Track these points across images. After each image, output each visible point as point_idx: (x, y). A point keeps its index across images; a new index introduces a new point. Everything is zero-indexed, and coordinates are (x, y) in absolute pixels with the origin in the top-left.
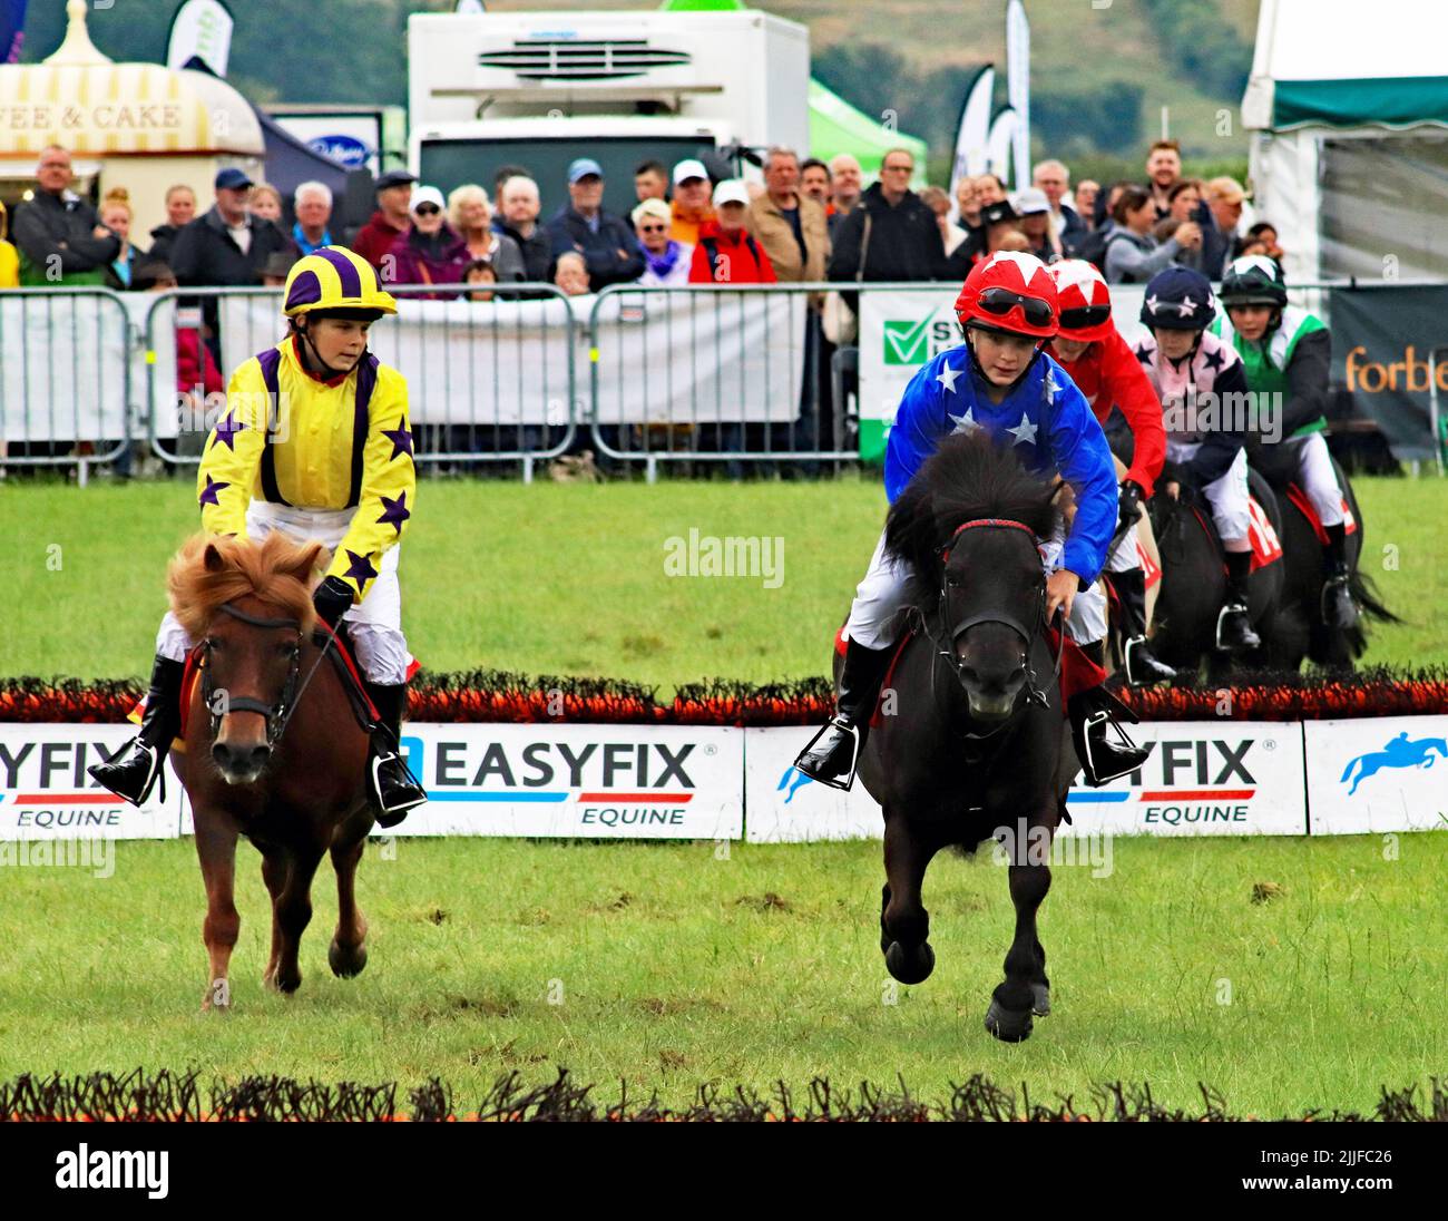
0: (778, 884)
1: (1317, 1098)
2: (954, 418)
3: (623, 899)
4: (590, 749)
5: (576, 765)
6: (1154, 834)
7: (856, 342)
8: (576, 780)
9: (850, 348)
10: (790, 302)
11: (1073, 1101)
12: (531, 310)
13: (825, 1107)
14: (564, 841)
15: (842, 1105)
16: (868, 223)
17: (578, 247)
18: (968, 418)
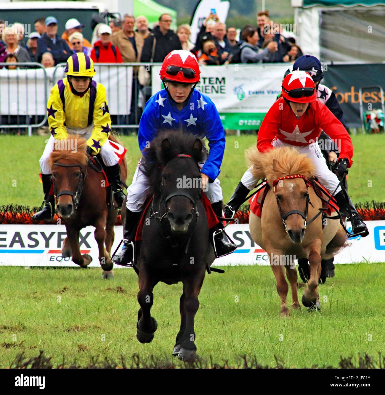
0: (122, 283)
1: (317, 360)
2: (164, 116)
3: (65, 289)
4: (52, 234)
5: (47, 240)
6: (259, 265)
7: (150, 85)
8: (47, 246)
9: (148, 87)
10: (127, 70)
11: (228, 362)
12: (31, 73)
13: (138, 365)
14: (43, 268)
15: (144, 364)
16: (155, 41)
17: (49, 49)
18: (169, 116)
